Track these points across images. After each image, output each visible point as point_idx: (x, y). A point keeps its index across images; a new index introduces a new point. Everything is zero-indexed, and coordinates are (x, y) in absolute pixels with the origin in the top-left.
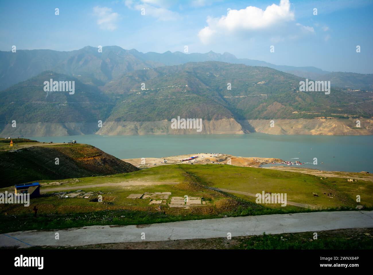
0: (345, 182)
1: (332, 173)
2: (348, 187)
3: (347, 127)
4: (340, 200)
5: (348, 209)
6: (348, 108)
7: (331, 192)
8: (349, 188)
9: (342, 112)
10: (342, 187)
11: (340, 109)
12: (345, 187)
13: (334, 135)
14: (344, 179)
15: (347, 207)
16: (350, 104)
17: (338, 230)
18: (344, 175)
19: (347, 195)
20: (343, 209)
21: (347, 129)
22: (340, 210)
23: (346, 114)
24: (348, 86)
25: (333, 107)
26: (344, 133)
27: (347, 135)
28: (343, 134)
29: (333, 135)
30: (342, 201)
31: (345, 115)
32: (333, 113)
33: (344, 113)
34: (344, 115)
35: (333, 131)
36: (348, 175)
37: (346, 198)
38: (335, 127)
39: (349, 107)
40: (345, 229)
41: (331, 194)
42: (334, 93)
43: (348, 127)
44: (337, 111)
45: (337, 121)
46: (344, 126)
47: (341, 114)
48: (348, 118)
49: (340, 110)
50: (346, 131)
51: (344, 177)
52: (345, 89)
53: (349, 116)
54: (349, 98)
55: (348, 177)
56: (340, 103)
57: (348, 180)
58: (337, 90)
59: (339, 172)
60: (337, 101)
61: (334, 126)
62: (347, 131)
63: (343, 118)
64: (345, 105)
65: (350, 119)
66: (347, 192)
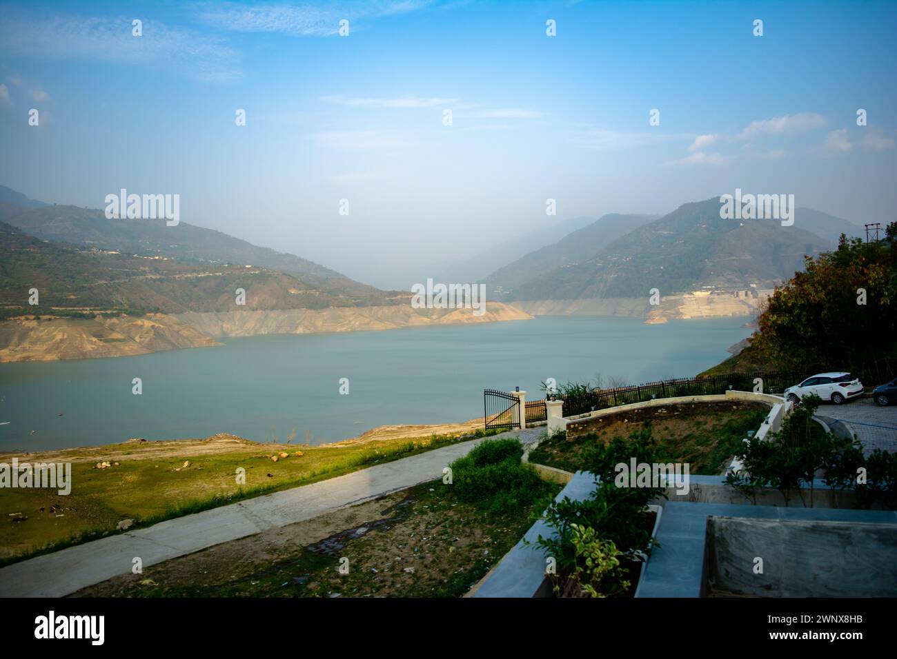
0: (91, 472)
1: (57, 456)
2: (99, 483)
3: (90, 339)
4: (83, 517)
5: (99, 536)
6: (93, 293)
7: (59, 502)
8: (103, 483)
9: (78, 303)
10: (85, 485)
11: (74, 295)
12: (92, 483)
13: (61, 360)
14: (88, 464)
15: (96, 531)
16: (97, 284)
17: (78, 591)
18: (90, 454)
19: (98, 502)
20: (87, 538)
21: (92, 343)
22: (80, 543)
23: (88, 309)
24: (92, 242)
25: (57, 292)
26: (84, 354)
27: (91, 358)
28: (81, 357)
29: (56, 358)
30: (86, 517)
31: (86, 310)
32: (57, 306)
33: (84, 306)
34: (84, 310)
35: (57, 349)
36: (98, 453)
37: (95, 508)
38: (62, 340)
39: (95, 292)
40: (95, 586)
41: (58, 507)
42: (58, 255)
43: (94, 339)
44: (67, 299)
45: (68, 326)
46: (84, 336)
47: (75, 308)
48: (94, 316)
49: (72, 297)
50: (89, 347)
51: (90, 459)
52: (84, 248)
53: (95, 312)
54: (95, 270)
55: (99, 458)
56: (73, 282)
57: (99, 466)
58: (64, 248)
59: (76, 449)
60: (65, 277)
61: (59, 337)
62: (92, 348)
63: (82, 316)
64: (85, 285)
65: (97, 319)
66: (96, 495)
